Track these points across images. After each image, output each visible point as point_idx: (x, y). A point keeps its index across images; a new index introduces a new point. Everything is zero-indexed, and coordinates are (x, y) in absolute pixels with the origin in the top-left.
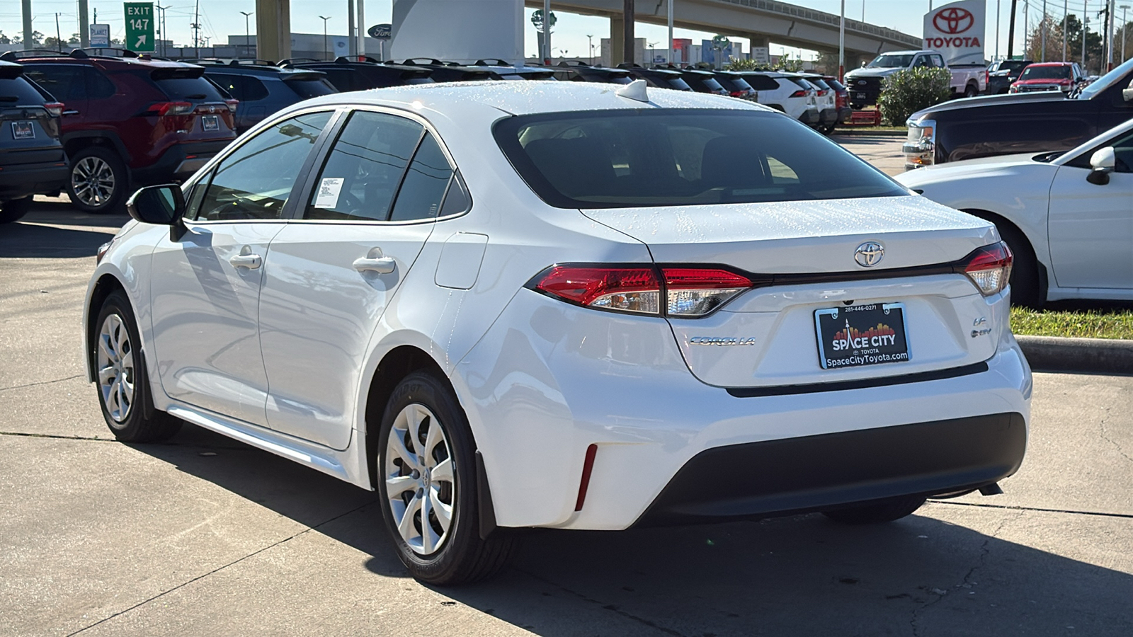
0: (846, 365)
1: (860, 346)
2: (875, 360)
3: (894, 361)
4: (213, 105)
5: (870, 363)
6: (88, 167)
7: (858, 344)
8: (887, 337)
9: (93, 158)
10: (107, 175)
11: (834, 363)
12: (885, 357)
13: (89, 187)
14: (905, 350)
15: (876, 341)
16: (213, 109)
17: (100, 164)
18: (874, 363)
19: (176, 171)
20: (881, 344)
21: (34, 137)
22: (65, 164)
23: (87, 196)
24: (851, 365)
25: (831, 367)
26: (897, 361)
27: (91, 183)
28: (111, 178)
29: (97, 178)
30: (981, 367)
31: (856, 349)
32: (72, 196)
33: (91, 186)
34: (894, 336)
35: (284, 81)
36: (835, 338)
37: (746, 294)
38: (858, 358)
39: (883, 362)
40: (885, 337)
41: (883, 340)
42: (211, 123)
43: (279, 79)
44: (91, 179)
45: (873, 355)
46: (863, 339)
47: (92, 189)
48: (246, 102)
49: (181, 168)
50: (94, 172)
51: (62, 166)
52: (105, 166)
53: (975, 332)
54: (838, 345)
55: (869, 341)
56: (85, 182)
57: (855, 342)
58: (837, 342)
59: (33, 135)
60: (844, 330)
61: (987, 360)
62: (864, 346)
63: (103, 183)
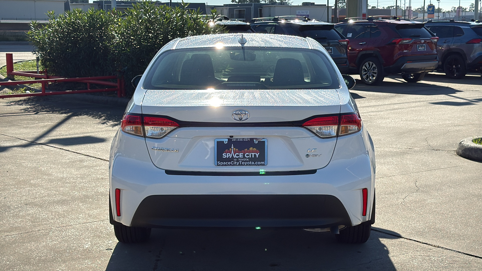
0: (228, 165)
1: (238, 157)
2: (245, 164)
3: (256, 165)
4: (423, 39)
5: (242, 165)
6: (368, 66)
7: (237, 156)
8: (254, 154)
9: (370, 62)
10: (375, 69)
11: (222, 163)
12: (251, 163)
13: (368, 74)
14: (263, 160)
15: (247, 155)
16: (423, 41)
17: (372, 64)
18: (244, 165)
19: (402, 68)
20: (250, 157)
21: (333, 53)
22: (347, 64)
23: (367, 77)
24: (231, 165)
25: (220, 165)
26: (259, 165)
27: (369, 73)
28: (376, 71)
29: (371, 70)
30: (313, 172)
31: (236, 158)
32: (361, 77)
33: (369, 74)
34: (259, 154)
35: (471, 28)
36: (224, 152)
37: (178, 130)
38: (236, 162)
39: (250, 165)
40: (253, 154)
41: (252, 155)
42: (421, 47)
43: (469, 28)
44: (369, 71)
45: (244, 161)
46: (240, 154)
47: (369, 75)
48: (454, 38)
49: (404, 67)
50: (370, 68)
51: (346, 65)
52: (374, 66)
53: (308, 155)
54: (225, 156)
55: (244, 155)
56: (367, 72)
57: (236, 155)
58: (226, 154)
59: (332, 53)
60: (230, 149)
61: (318, 169)
62: (240, 157)
63: (374, 73)
